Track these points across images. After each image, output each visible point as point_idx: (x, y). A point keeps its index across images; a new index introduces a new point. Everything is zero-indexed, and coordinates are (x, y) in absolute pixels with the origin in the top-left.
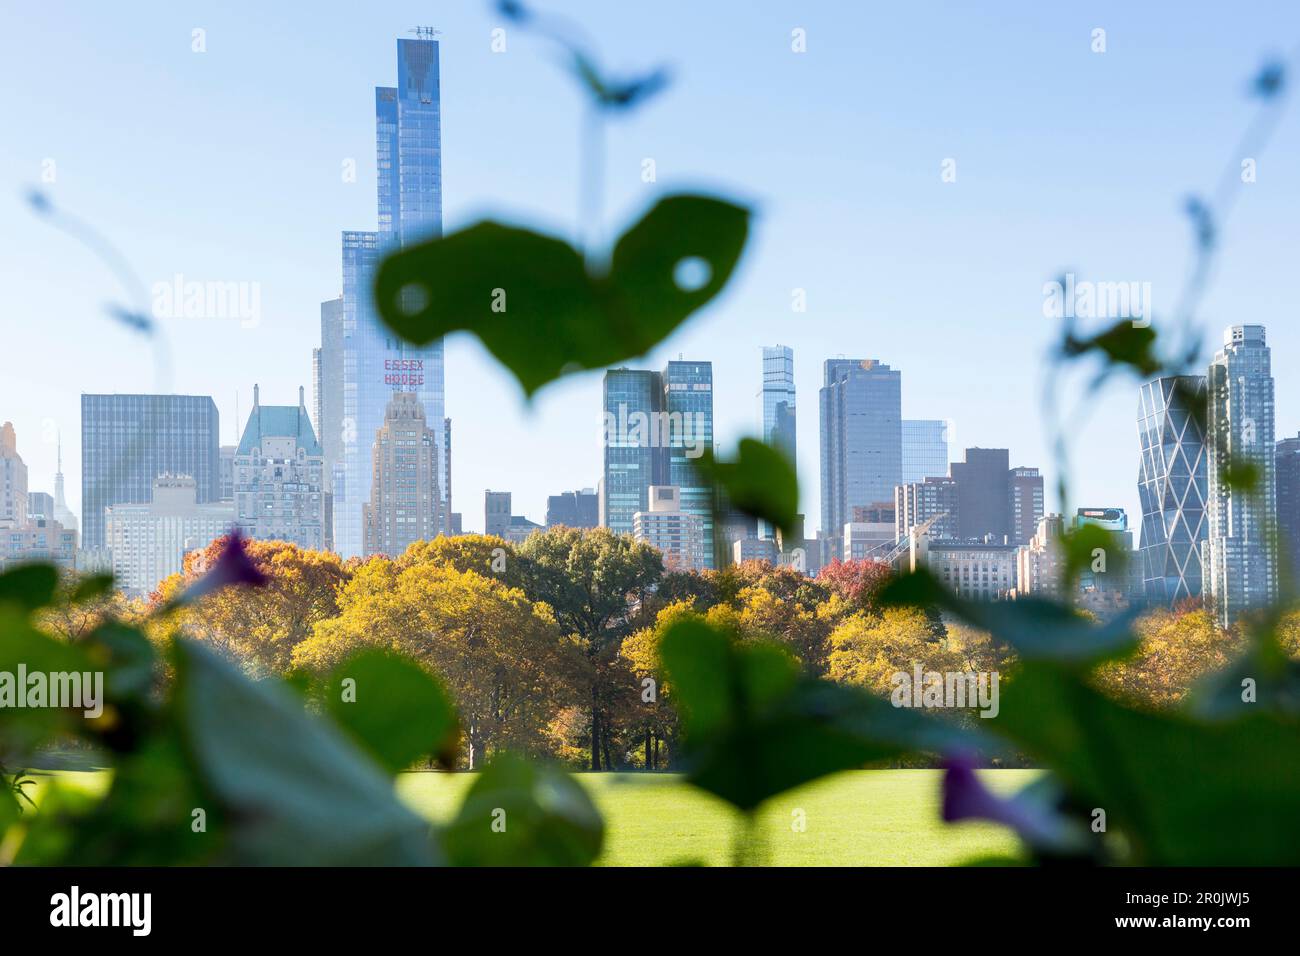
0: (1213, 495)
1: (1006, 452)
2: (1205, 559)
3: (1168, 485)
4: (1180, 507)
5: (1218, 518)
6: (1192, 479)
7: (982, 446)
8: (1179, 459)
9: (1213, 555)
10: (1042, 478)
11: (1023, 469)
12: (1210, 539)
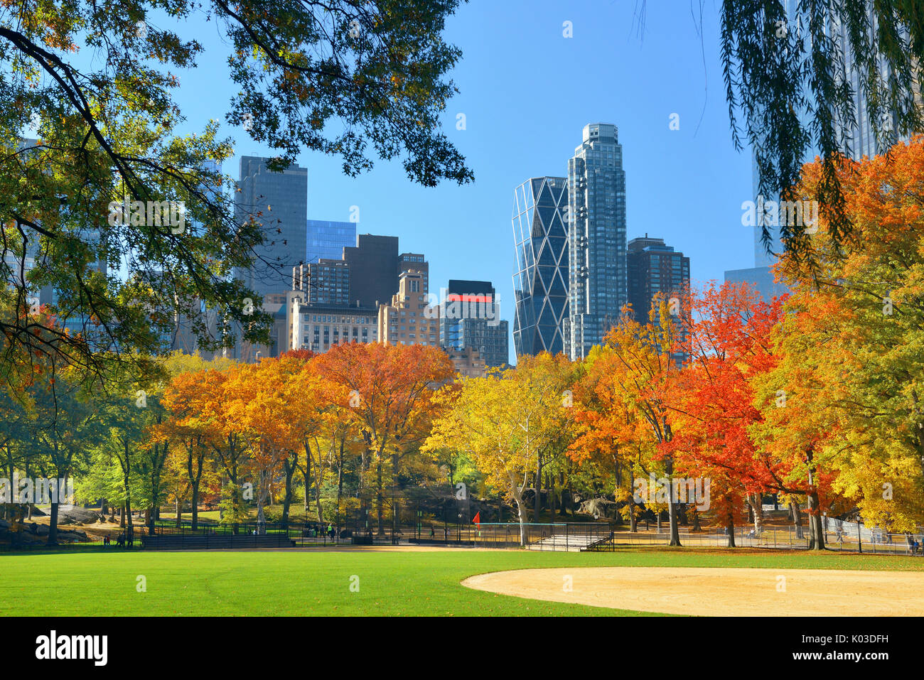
0: (573, 277)
1: (396, 239)
2: (566, 335)
3: (537, 273)
4: (547, 293)
5: (576, 297)
6: (557, 268)
7: (374, 234)
8: (546, 250)
9: (572, 331)
10: (427, 264)
11: (410, 255)
12: (571, 316)
